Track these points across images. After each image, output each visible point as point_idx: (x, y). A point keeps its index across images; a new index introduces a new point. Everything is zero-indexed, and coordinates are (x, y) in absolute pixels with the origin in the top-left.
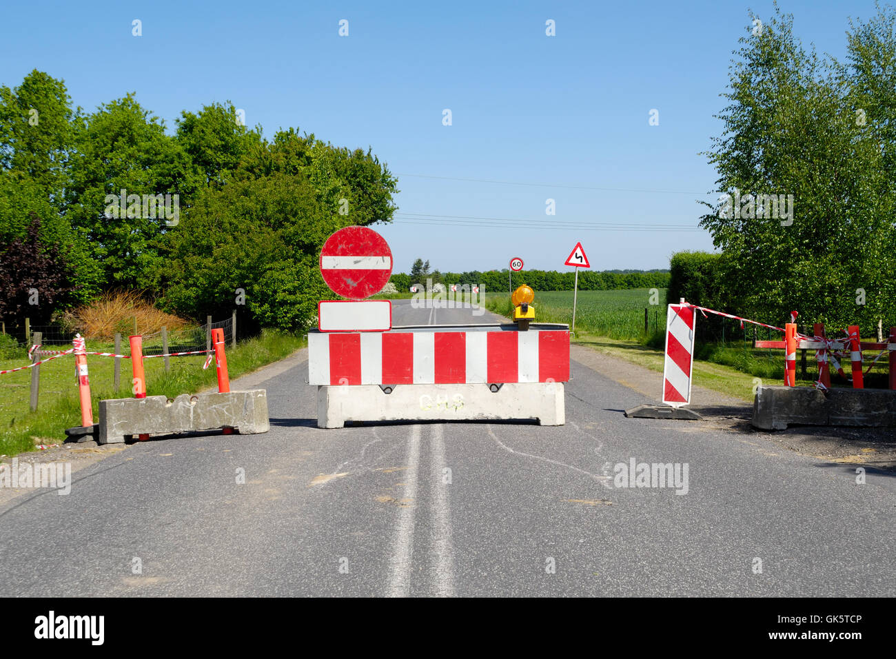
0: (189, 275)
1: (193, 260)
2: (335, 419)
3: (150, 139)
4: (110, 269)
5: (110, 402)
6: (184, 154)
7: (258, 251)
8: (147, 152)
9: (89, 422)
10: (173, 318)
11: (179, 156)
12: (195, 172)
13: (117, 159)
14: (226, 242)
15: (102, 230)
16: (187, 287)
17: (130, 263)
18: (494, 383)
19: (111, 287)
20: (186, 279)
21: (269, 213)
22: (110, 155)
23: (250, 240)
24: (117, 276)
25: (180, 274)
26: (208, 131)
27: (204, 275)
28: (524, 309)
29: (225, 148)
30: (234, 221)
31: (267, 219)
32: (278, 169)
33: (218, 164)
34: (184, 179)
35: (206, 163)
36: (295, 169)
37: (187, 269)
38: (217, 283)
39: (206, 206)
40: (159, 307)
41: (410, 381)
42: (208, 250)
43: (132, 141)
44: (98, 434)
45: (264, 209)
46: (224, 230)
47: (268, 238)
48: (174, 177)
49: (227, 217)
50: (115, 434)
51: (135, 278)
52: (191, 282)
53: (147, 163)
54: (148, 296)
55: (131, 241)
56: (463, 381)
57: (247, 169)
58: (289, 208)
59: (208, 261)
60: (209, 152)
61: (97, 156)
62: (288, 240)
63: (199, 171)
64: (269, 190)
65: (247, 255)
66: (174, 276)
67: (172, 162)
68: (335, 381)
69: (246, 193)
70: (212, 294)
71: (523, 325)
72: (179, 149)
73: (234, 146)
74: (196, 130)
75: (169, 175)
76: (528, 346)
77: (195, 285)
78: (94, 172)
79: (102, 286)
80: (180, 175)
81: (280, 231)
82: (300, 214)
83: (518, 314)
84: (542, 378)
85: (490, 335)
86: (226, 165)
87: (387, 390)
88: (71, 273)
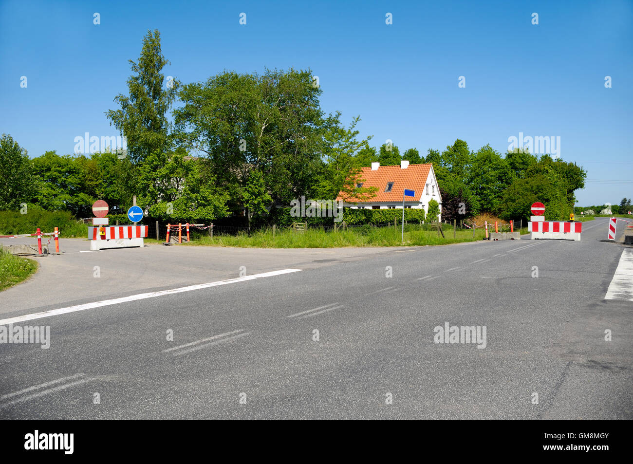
0: (508, 208)
1: (509, 203)
2: (533, 238)
3: (497, 161)
4: (482, 205)
5: (491, 233)
6: (508, 166)
7: (530, 201)
8: (495, 165)
9: (487, 237)
10: (503, 221)
11: (506, 166)
12: (512, 172)
13: (485, 168)
14: (520, 198)
15: (480, 192)
16: (507, 212)
17: (489, 203)
18: (565, 232)
19: (483, 211)
20: (507, 209)
21: (533, 189)
22: (483, 167)
23: (527, 198)
24: (485, 207)
25: (505, 207)
26: (517, 157)
27: (512, 208)
28: (572, 218)
29: (523, 163)
30: (523, 192)
31: (533, 191)
32: (541, 171)
33: (520, 169)
34: (508, 174)
35: (516, 169)
36: (547, 171)
37: (508, 206)
38: (516, 211)
39: (514, 187)
40: (499, 217)
41: (548, 231)
42: (514, 201)
43: (490, 162)
44: (489, 239)
45: (532, 188)
46: (520, 195)
47: (532, 197)
48: (504, 174)
49: (521, 190)
50: (492, 239)
51: (490, 208)
52: (509, 210)
53: (495, 169)
54: (494, 214)
55: (489, 195)
56: (559, 232)
57: (530, 171)
58: (540, 188)
59: (514, 204)
60: (517, 164)
61: (479, 167)
62: (539, 198)
63: (513, 171)
64: (534, 182)
65: (526, 202)
66: (504, 208)
67: (504, 169)
68: (533, 231)
69: (527, 183)
70: (515, 214)
71: (572, 221)
72: (506, 164)
73: (526, 162)
74: (513, 157)
75: (503, 173)
76: (573, 225)
77: (510, 211)
78: (477, 173)
79: (480, 210)
80: (506, 172)
81: (537, 195)
82: (544, 190)
83: (570, 219)
84: (576, 232)
85: (565, 223)
86: (523, 169)
87: (543, 233)
88: (471, 207)
